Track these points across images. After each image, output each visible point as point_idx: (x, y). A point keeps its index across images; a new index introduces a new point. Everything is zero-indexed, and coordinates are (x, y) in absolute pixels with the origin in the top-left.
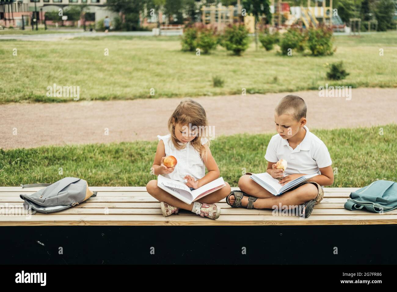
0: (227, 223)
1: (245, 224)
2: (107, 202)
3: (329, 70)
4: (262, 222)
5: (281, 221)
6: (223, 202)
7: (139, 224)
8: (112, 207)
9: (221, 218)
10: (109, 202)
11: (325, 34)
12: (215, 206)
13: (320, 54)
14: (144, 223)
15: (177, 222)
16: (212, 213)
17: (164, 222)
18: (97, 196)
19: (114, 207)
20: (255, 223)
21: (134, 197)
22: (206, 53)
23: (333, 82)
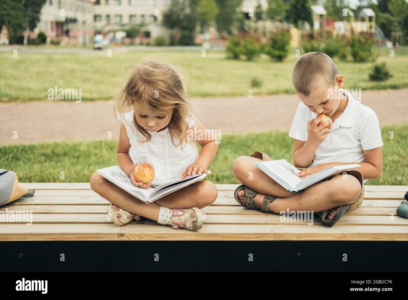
0: (214, 236)
1: (243, 238)
2: (47, 205)
3: (371, 72)
4: (268, 235)
5: (299, 234)
6: (218, 204)
7: (77, 238)
8: (48, 212)
9: (206, 230)
10: (49, 205)
11: (367, 40)
12: (193, 211)
13: (362, 60)
14: (86, 236)
15: (137, 235)
16: (190, 223)
17: (117, 235)
18: (34, 195)
19: (52, 212)
20: (258, 237)
21: (89, 197)
22: (249, 59)
23: (374, 84)
